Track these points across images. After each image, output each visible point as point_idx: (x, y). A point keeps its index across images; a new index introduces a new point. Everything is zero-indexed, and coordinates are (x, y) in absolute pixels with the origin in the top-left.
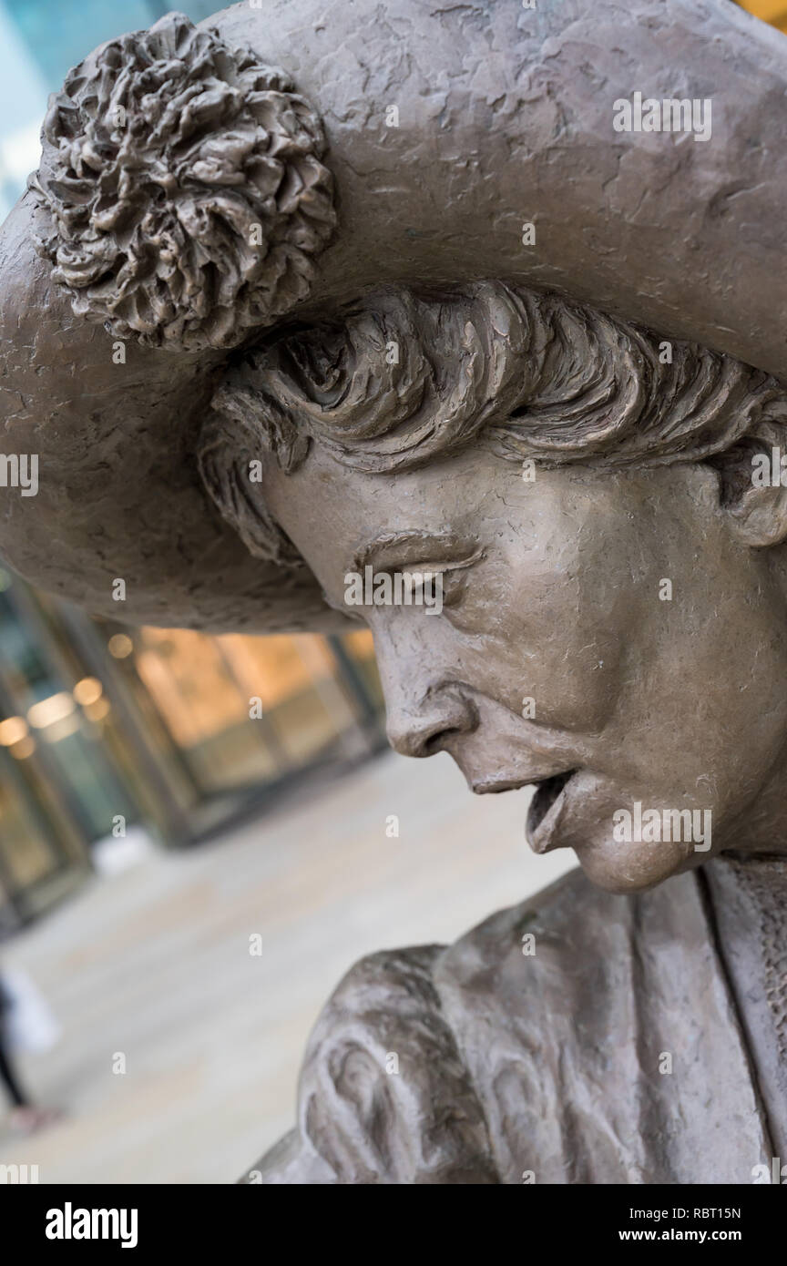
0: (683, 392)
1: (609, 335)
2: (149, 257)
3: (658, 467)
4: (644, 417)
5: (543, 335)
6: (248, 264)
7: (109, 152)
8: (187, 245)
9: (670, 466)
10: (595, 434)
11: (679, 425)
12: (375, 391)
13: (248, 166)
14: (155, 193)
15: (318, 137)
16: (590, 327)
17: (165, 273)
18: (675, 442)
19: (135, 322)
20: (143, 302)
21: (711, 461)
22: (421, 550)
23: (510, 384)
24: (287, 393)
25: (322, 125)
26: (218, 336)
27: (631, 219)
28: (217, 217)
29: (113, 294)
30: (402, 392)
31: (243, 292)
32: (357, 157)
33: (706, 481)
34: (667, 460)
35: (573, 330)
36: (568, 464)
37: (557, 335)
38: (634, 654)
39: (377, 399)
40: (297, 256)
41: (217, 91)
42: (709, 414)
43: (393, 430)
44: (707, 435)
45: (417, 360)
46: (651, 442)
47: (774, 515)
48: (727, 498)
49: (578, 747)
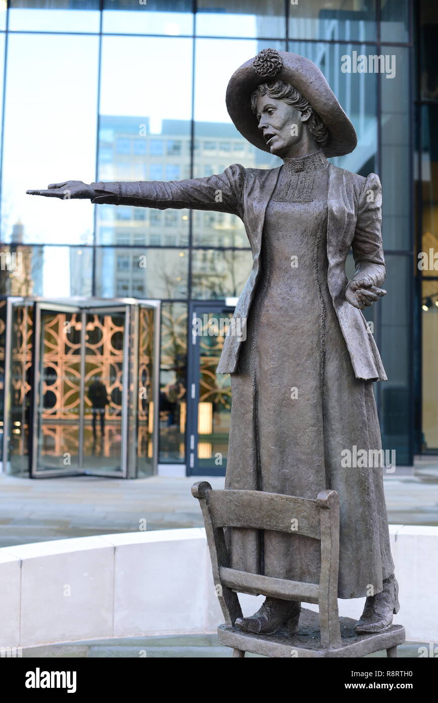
0: (302, 103)
1: (298, 94)
2: (264, 65)
3: (298, 110)
4: (297, 103)
5: (292, 91)
6: (271, 70)
7: (265, 56)
8: (267, 66)
10: (293, 102)
11: (300, 105)
13: (276, 62)
14: (266, 60)
15: (282, 63)
16: (297, 93)
17: (264, 67)
18: (300, 107)
19: (259, 71)
20: (261, 69)
21: (301, 111)
22: (272, 106)
23: (288, 93)
24: (267, 87)
26: (265, 75)
28: (271, 65)
29: (258, 67)
31: (270, 72)
32: (285, 66)
33: (300, 113)
35: (295, 93)
36: (289, 104)
37: (293, 92)
38: (287, 124)
39: (275, 90)
40: (276, 71)
41: (276, 55)
43: (275, 94)
44: (303, 108)
45: (280, 88)
46: (297, 106)
47: (305, 119)
48: (302, 116)
49: (277, 132)
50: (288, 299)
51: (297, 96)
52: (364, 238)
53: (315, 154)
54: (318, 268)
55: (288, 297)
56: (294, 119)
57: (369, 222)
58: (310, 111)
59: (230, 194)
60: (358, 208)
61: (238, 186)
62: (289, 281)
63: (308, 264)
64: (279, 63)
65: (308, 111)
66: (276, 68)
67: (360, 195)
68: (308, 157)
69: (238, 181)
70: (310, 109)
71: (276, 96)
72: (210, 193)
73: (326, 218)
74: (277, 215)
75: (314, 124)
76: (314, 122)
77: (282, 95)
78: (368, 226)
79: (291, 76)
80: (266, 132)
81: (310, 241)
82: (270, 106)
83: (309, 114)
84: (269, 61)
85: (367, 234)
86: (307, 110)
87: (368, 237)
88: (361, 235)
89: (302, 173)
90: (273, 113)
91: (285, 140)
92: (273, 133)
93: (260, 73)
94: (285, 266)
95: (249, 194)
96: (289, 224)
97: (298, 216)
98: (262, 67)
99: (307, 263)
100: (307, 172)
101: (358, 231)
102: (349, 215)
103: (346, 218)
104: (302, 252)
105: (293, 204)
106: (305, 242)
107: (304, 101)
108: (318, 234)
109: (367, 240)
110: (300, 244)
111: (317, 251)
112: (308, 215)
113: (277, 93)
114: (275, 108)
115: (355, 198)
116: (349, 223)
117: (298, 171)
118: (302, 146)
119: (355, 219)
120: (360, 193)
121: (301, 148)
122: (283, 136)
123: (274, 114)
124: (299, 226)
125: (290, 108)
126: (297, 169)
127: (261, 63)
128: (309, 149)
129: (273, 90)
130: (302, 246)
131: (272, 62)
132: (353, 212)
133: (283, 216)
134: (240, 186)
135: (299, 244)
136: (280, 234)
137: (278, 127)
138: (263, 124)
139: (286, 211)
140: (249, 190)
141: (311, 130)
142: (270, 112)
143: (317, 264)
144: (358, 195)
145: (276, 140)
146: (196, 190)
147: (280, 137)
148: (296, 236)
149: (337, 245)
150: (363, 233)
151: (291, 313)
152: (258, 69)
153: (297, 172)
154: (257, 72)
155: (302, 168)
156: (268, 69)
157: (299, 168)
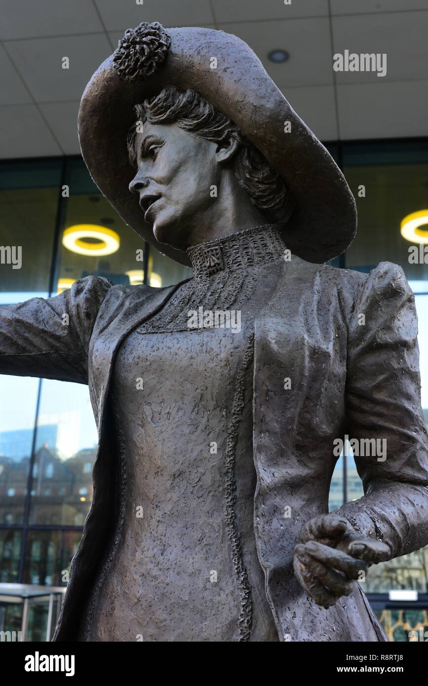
0: (215, 124)
1: (207, 106)
2: (129, 53)
3: (208, 139)
4: (205, 124)
9: (210, 140)
10: (196, 123)
11: (213, 128)
12: (159, 102)
15: (168, 45)
16: (205, 105)
17: (130, 57)
21: (217, 142)
22: (153, 139)
23: (184, 106)
25: (170, 44)
30: (165, 104)
32: (173, 51)
33: (215, 146)
34: (209, 138)
35: (202, 104)
36: (189, 130)
39: (159, 104)
40: (154, 62)
43: (160, 114)
44: (218, 134)
45: (170, 99)
46: (206, 130)
47: (224, 155)
48: (218, 151)
49: (162, 188)
50: (155, 578)
51: (205, 110)
52: (374, 420)
53: (249, 233)
54: (237, 493)
55: (155, 572)
56: (200, 157)
57: (381, 377)
58: (234, 138)
60: (346, 341)
61: (83, 315)
62: (161, 528)
63: (209, 482)
64: (161, 45)
65: (231, 140)
66: (152, 54)
67: (352, 312)
68: (233, 238)
69: (83, 305)
70: (235, 134)
71: (162, 117)
73: (251, 362)
74: (141, 364)
75: (247, 167)
76: (247, 163)
77: (173, 113)
78: (378, 387)
79: (187, 67)
80: (144, 193)
81: (214, 422)
83: (234, 146)
84: (137, 43)
85: (379, 409)
86: (227, 137)
87: (380, 415)
88: (363, 412)
89: (220, 275)
90: (157, 153)
91: (177, 203)
92: (155, 194)
93: (124, 74)
94: (155, 491)
95: (101, 331)
96: (168, 384)
97: (185, 363)
99: (208, 480)
100: (231, 272)
101: (355, 401)
102: (318, 355)
103: (307, 360)
104: (195, 453)
105: (178, 335)
106: (201, 427)
107: (222, 118)
108: (235, 403)
109: (381, 423)
110: (192, 433)
111: (234, 448)
112: (208, 357)
113: (163, 112)
114: (160, 143)
115: (340, 317)
116: (317, 375)
117: (210, 272)
118: (220, 215)
119: (339, 369)
120: (353, 307)
121: (218, 219)
122: (174, 197)
123: (158, 156)
124: (189, 386)
125: (191, 139)
126: (210, 266)
128: (239, 220)
129: (155, 105)
130: (193, 437)
131: (145, 43)
132: (329, 347)
133: (154, 366)
134: (88, 315)
135: (188, 431)
136: (147, 409)
137: (164, 178)
138: (139, 179)
139: (160, 353)
140: (103, 323)
141: (241, 182)
142: (153, 153)
143: (234, 483)
144: (348, 310)
145: (161, 208)
147: (169, 198)
148: (181, 413)
149: (286, 431)
150: (367, 407)
151: (160, 615)
152: (121, 64)
154: (121, 71)
155: (219, 264)
156: (138, 60)
157: (212, 264)
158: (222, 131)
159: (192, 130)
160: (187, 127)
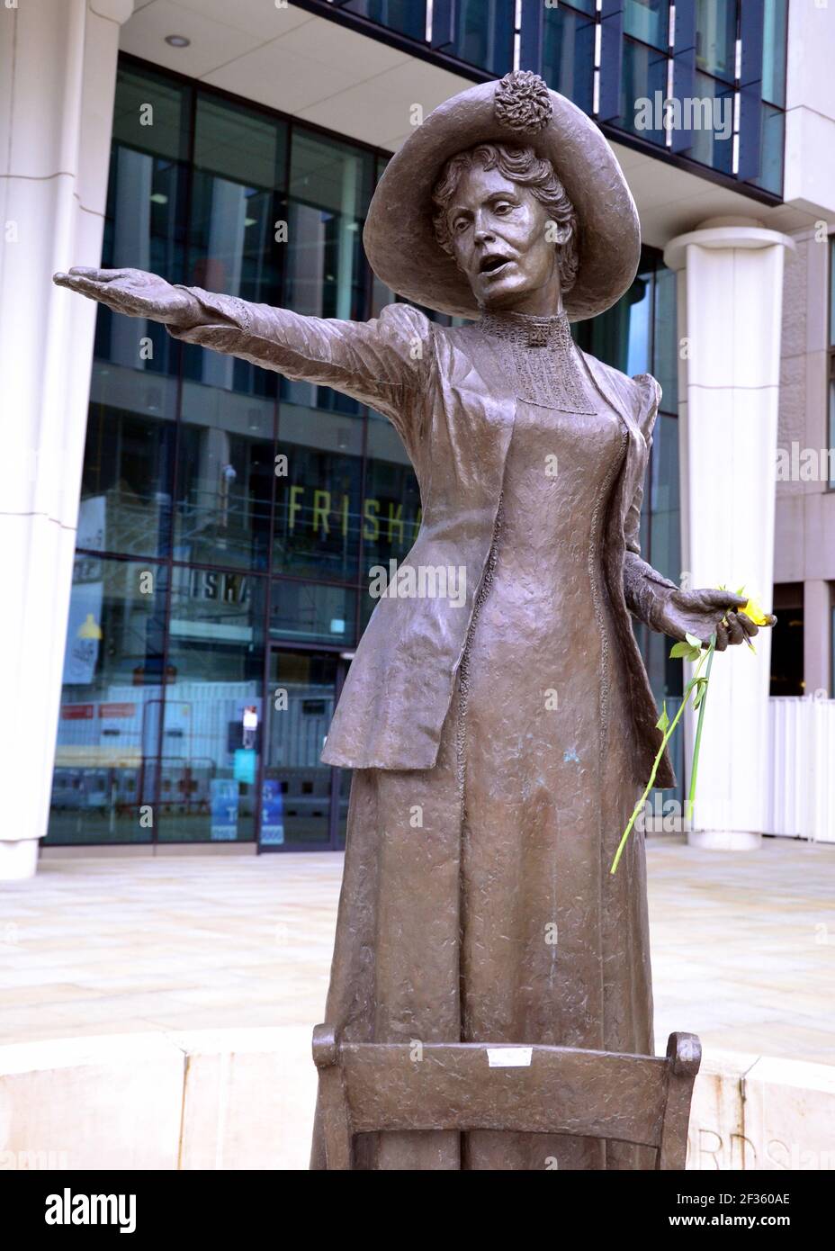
0: (564, 204)
1: (559, 185)
2: (523, 106)
3: (551, 216)
4: (556, 203)
5: (551, 176)
6: (537, 120)
9: (553, 218)
10: (548, 199)
11: (560, 209)
13: (548, 105)
16: (557, 181)
17: (524, 110)
18: (558, 212)
19: (510, 115)
20: (514, 113)
21: (558, 223)
22: (511, 197)
23: (546, 178)
24: (504, 153)
26: (519, 129)
27: (589, 161)
28: (539, 110)
29: (510, 108)
31: (532, 125)
32: (554, 119)
35: (554, 180)
36: (539, 202)
42: (565, 211)
43: (518, 173)
44: (563, 215)
45: (532, 163)
46: (555, 209)
47: (562, 238)
48: (557, 231)
49: (517, 254)
51: (558, 188)
58: (573, 224)
59: (415, 369)
61: (427, 353)
65: (569, 226)
68: (558, 320)
69: (429, 343)
70: (574, 221)
71: (521, 177)
72: (386, 359)
74: (531, 432)
76: (570, 249)
77: (535, 179)
79: (563, 143)
80: (491, 249)
81: (588, 496)
82: (507, 196)
83: (570, 232)
86: (567, 221)
89: (543, 350)
91: (528, 273)
92: (507, 256)
93: (508, 122)
97: (571, 441)
98: (518, 108)
100: (553, 351)
106: (579, 498)
107: (568, 201)
108: (603, 485)
110: (571, 501)
111: (597, 519)
113: (523, 173)
114: (515, 203)
117: (534, 345)
118: (549, 294)
121: (546, 299)
122: (528, 266)
123: (510, 216)
124: (572, 462)
125: (542, 210)
126: (536, 340)
127: (518, 100)
129: (520, 164)
130: (573, 504)
131: (540, 103)
133: (544, 437)
134: (431, 354)
135: (568, 500)
136: (533, 472)
137: (523, 246)
138: (483, 230)
140: (446, 368)
141: (561, 265)
142: (503, 208)
143: (593, 547)
145: (514, 272)
146: (367, 347)
147: (521, 266)
148: (563, 483)
152: (510, 111)
153: (532, 346)
154: (505, 116)
155: (545, 341)
156: (530, 117)
157: (540, 339)
158: (565, 215)
159: (543, 203)
160: (541, 199)
